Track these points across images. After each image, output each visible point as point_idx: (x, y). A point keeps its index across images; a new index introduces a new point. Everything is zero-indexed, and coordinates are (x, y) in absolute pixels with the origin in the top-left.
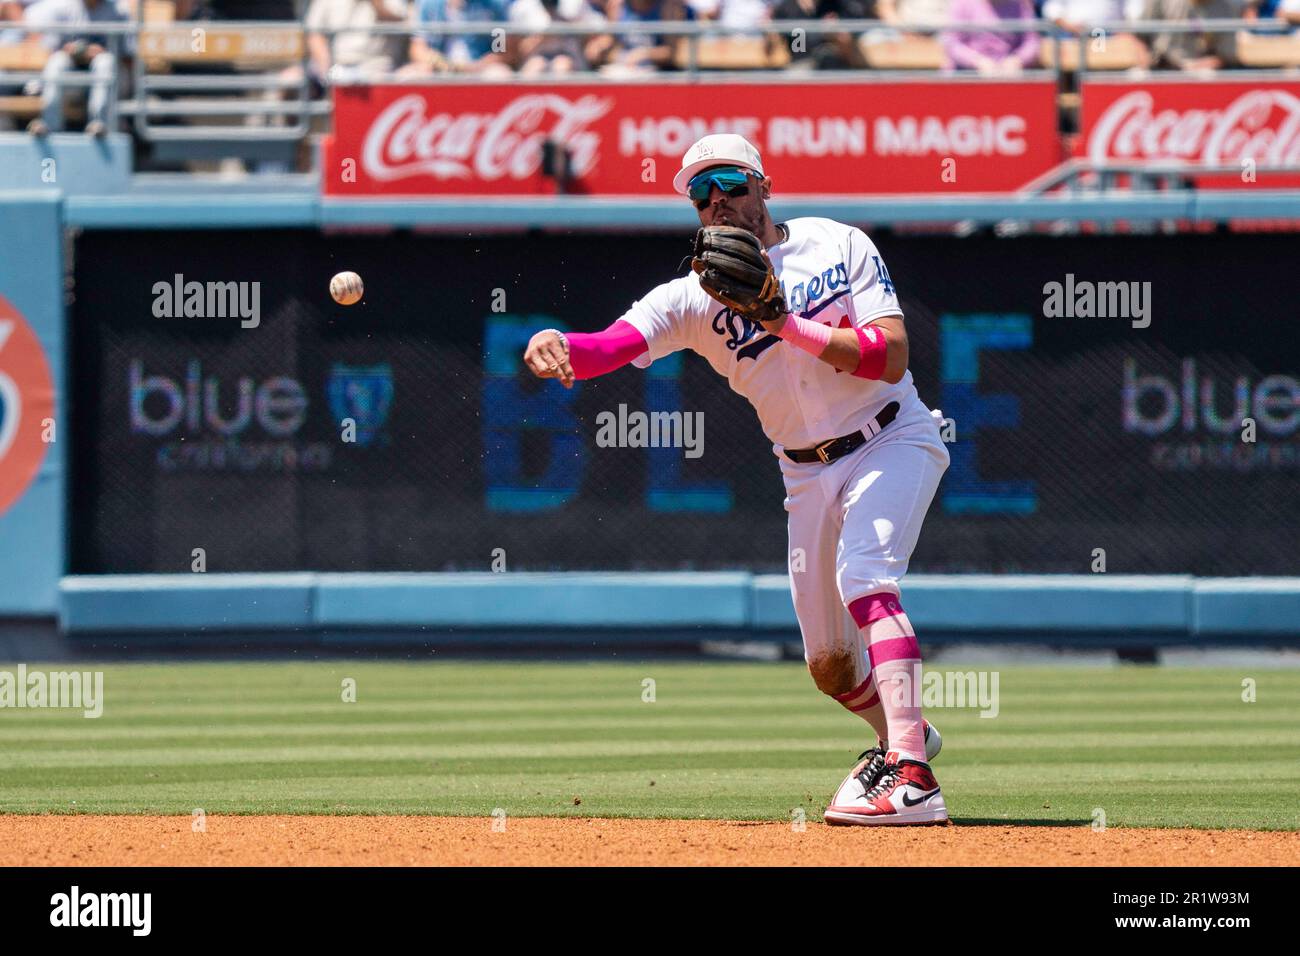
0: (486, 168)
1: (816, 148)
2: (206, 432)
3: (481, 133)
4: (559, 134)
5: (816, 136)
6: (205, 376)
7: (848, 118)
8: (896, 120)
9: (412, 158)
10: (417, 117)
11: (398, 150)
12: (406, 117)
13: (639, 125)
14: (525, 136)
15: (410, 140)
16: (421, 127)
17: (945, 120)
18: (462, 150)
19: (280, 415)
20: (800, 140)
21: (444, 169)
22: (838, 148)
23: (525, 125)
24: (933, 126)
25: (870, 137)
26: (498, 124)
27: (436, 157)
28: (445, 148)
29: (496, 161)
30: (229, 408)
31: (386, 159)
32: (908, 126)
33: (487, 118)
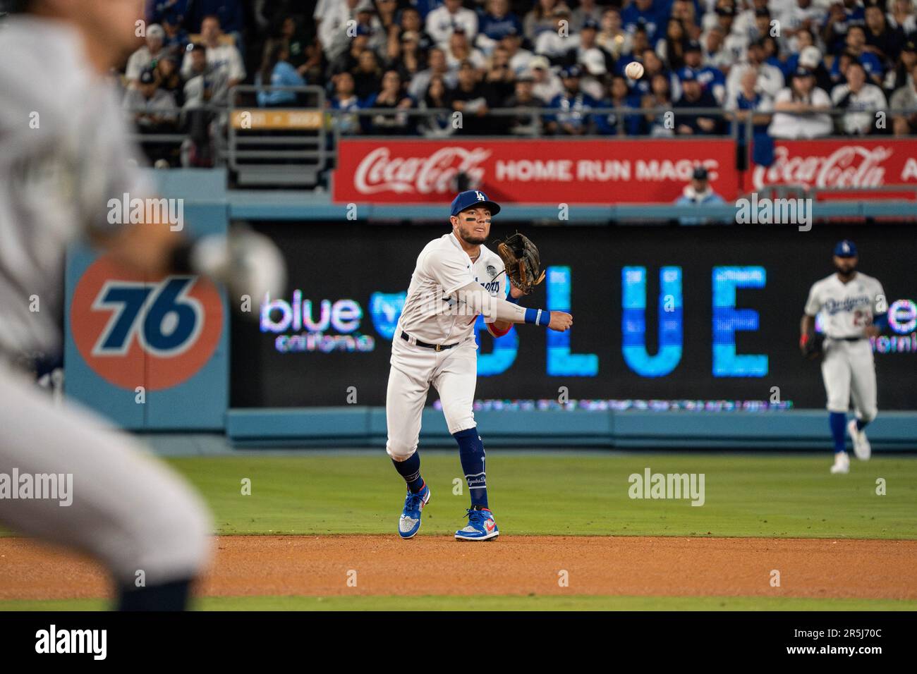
0: (422, 186)
1: (603, 177)
2: (304, 330)
3: (420, 168)
4: (463, 167)
5: (603, 170)
6: (304, 298)
7: (621, 160)
8: (647, 162)
9: (382, 182)
10: (385, 159)
11: (374, 177)
12: (378, 159)
13: (506, 163)
14: (444, 170)
15: (381, 172)
16: (387, 164)
17: (674, 162)
18: (409, 177)
19: (346, 321)
20: (594, 172)
21: (400, 188)
22: (616, 176)
23: (443, 163)
24: (667, 165)
25: (633, 170)
26: (429, 163)
27: (395, 181)
28: (401, 176)
29: (428, 183)
30: (317, 317)
31: (368, 182)
32: (654, 165)
33: (423, 160)
